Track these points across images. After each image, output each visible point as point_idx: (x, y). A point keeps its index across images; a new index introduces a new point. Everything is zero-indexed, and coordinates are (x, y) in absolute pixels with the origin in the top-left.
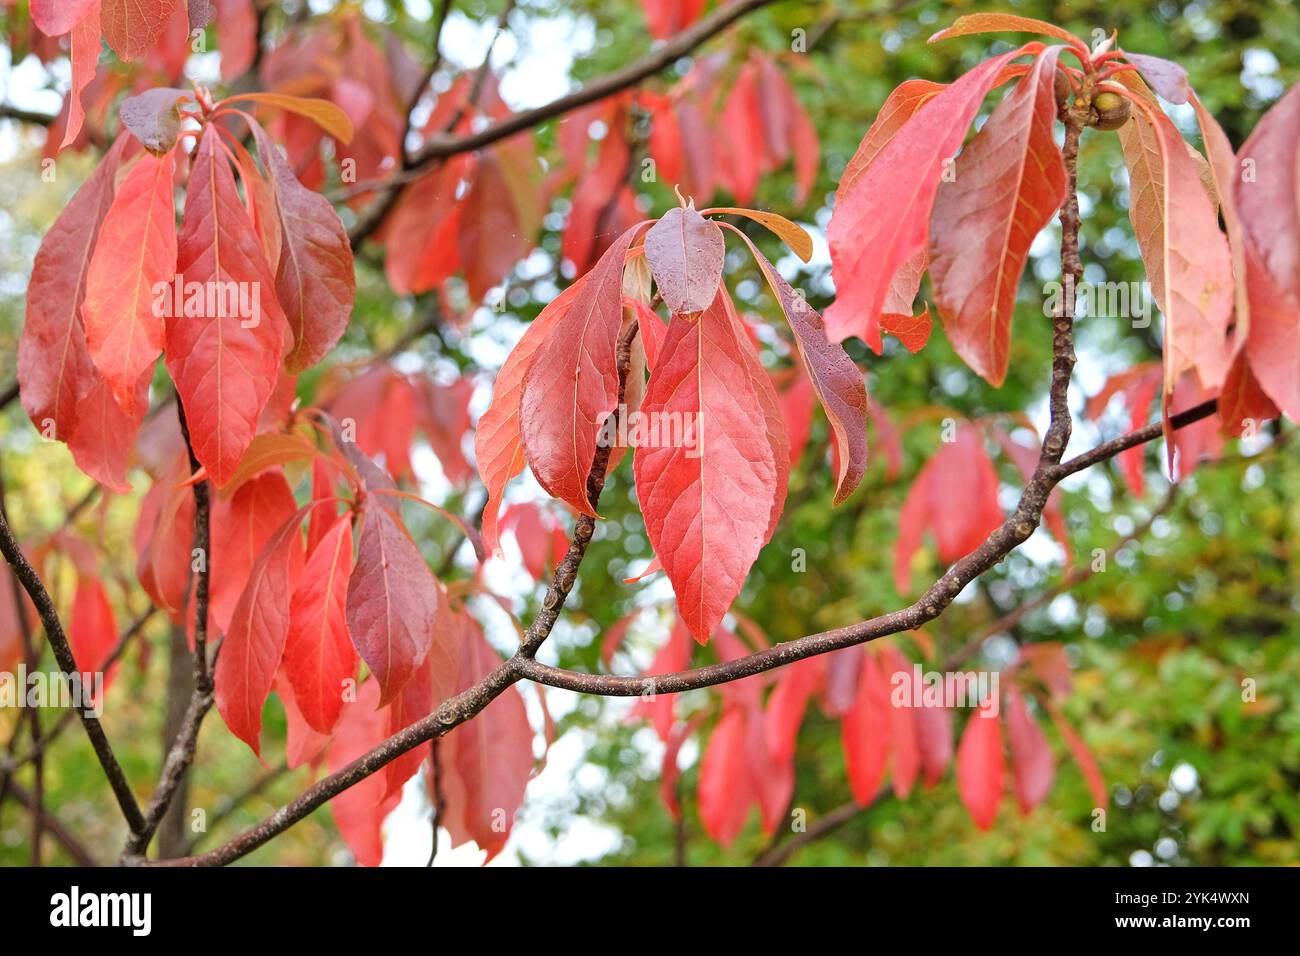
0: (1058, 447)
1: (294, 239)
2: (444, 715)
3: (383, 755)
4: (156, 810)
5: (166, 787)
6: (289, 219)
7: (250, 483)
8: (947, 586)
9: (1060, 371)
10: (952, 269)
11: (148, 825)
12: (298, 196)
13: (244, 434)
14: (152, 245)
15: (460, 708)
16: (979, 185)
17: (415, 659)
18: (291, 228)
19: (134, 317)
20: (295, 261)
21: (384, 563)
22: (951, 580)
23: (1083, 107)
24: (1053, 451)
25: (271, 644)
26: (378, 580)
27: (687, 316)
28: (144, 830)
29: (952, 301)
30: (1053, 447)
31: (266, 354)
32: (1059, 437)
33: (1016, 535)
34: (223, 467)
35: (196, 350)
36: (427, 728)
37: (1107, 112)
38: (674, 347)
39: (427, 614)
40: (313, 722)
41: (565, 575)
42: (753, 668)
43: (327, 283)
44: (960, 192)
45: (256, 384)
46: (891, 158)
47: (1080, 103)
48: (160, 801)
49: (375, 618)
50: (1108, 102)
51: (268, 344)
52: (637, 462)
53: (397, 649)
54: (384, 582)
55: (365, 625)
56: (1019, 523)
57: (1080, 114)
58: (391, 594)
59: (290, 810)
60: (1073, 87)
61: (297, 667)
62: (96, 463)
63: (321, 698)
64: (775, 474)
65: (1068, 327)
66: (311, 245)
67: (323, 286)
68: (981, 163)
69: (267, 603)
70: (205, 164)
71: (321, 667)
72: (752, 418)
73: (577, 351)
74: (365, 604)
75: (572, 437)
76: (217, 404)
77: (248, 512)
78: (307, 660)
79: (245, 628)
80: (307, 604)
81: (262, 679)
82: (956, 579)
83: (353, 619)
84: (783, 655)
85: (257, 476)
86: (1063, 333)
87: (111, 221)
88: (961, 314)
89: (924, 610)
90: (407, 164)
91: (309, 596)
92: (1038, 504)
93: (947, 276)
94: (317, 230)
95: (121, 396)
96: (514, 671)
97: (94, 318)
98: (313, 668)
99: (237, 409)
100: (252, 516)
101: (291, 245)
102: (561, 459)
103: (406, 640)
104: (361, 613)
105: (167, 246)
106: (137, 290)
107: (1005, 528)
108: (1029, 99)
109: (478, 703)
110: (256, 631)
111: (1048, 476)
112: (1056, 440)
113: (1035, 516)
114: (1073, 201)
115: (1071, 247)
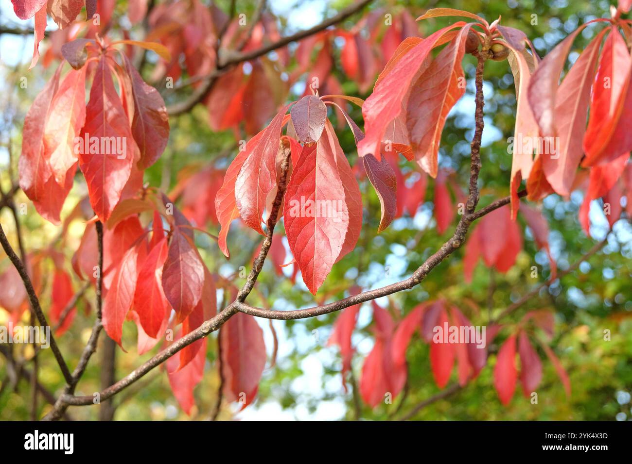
0: (472, 205)
1: (141, 108)
2: (204, 328)
3: (177, 347)
4: (78, 373)
5: (82, 363)
6: (139, 99)
7: (123, 222)
8: (423, 269)
9: (474, 171)
10: (417, 123)
11: (74, 380)
13: (114, 198)
15: (211, 325)
16: (431, 86)
17: (193, 303)
18: (140, 103)
19: (66, 143)
20: (142, 118)
21: (180, 259)
22: (425, 266)
23: (486, 51)
24: (470, 207)
25: (127, 295)
26: (178, 266)
27: (308, 144)
28: (73, 383)
29: (416, 139)
30: (470, 206)
32: (473, 201)
33: (453, 246)
34: (105, 213)
35: (93, 159)
36: (196, 335)
37: (498, 52)
38: (305, 159)
39: (199, 282)
40: (148, 332)
41: (258, 264)
42: (339, 307)
43: (156, 128)
44: (423, 89)
47: (484, 49)
48: (80, 369)
49: (175, 283)
50: (498, 48)
52: (285, 211)
53: (185, 297)
54: (180, 268)
55: (171, 287)
56: (455, 240)
57: (484, 54)
58: (183, 273)
59: (137, 373)
60: (481, 41)
61: (141, 307)
62: (46, 211)
63: (151, 322)
64: (348, 218)
65: (477, 151)
66: (150, 111)
67: (155, 129)
68: (433, 76)
69: (126, 276)
70: (101, 74)
71: (151, 307)
72: (339, 192)
73: (260, 161)
74: (171, 277)
75: (256, 200)
76: (103, 184)
77: (122, 235)
78: (145, 304)
79: (116, 288)
80: (146, 278)
81: (123, 311)
82: (427, 266)
83: (165, 284)
84: (352, 301)
85: (126, 218)
86: (475, 154)
88: (420, 145)
89: (413, 280)
90: (219, 67)
91: (147, 274)
92: (463, 232)
93: (415, 127)
94: (152, 104)
95: (59, 179)
96: (234, 308)
100: (123, 237)
101: (139, 111)
102: (251, 209)
103: (189, 294)
104: (169, 281)
106: (67, 131)
109: (219, 323)
110: (121, 289)
111: (467, 219)
112: (471, 203)
113: (462, 237)
114: (481, 94)
115: (479, 115)
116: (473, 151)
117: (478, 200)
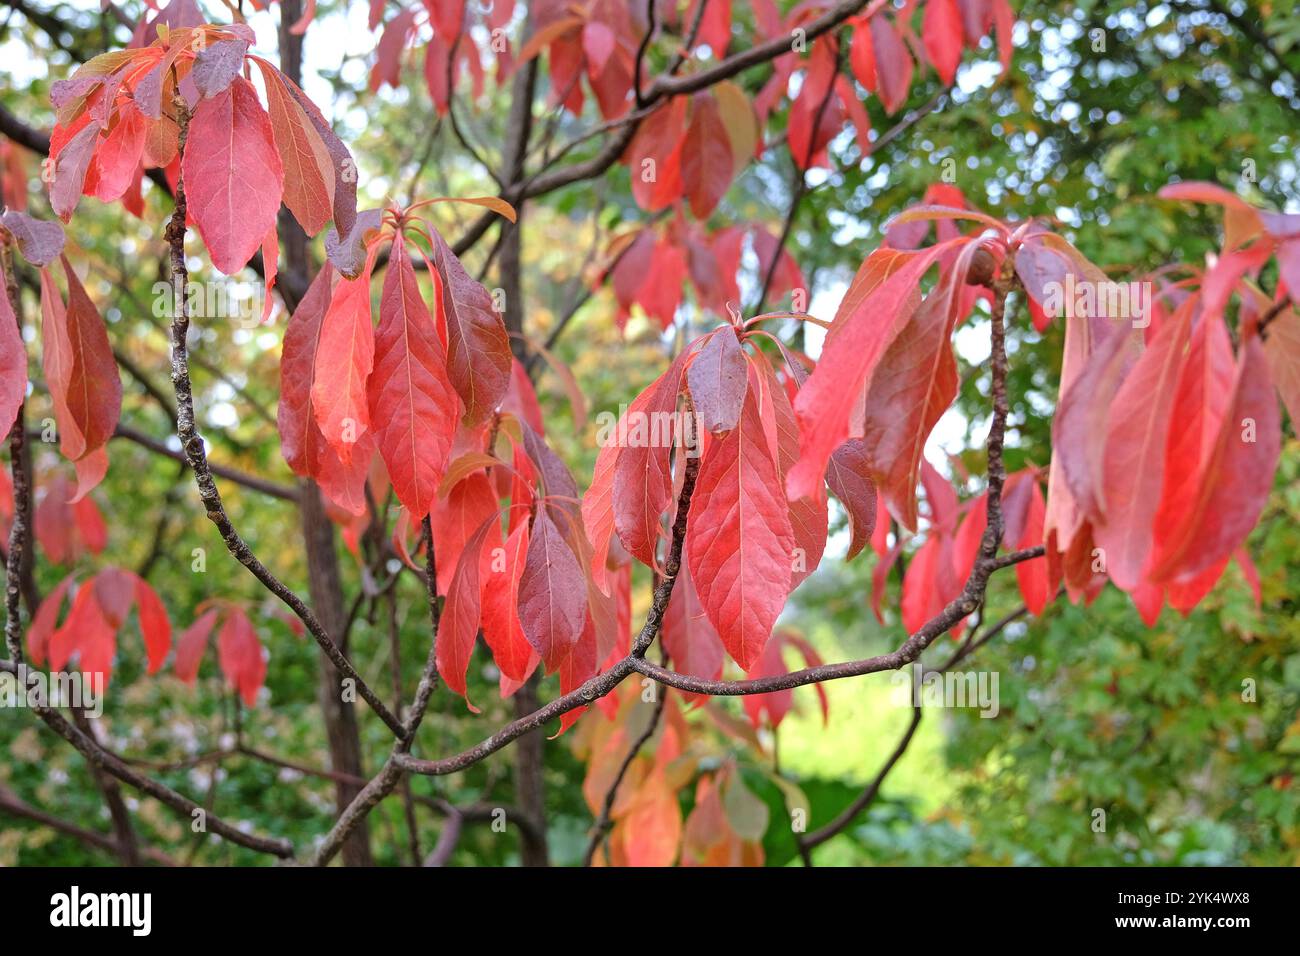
0: (994, 546)
1: (464, 324)
2: (585, 691)
3: (547, 715)
4: (413, 722)
5: (419, 707)
6: (459, 307)
7: (462, 482)
8: (917, 642)
10: (883, 440)
11: (408, 734)
12: (467, 287)
13: (433, 480)
14: (358, 339)
15: (595, 689)
16: (908, 367)
17: (572, 638)
18: (461, 315)
19: (348, 397)
20: (465, 342)
21: (548, 564)
22: (920, 637)
23: (1007, 280)
24: (988, 548)
25: (469, 625)
26: (543, 579)
27: (718, 434)
28: (406, 737)
29: (881, 466)
30: (987, 545)
31: (446, 419)
32: (993, 538)
33: (963, 611)
34: (421, 506)
35: (394, 419)
36: (574, 699)
38: (719, 445)
39: (579, 603)
41: (659, 601)
44: (893, 373)
45: (439, 443)
46: (846, 338)
47: (1003, 276)
48: (415, 716)
49: (541, 609)
51: (447, 412)
53: (558, 631)
54: (547, 579)
55: (533, 616)
56: (964, 602)
57: (1004, 286)
58: (553, 589)
59: (494, 741)
61: (494, 636)
62: (339, 491)
63: (512, 659)
65: (997, 453)
66: (477, 327)
67: (488, 359)
69: (466, 594)
70: (395, 268)
71: (511, 636)
72: (778, 502)
74: (532, 600)
76: (413, 459)
77: (460, 507)
78: (501, 630)
79: (452, 611)
80: (498, 590)
82: (923, 638)
83: (523, 613)
85: (467, 477)
87: (330, 318)
88: (890, 476)
89: (902, 658)
90: (642, 104)
91: (498, 585)
92: (977, 588)
93: (879, 446)
94: (481, 315)
95: (343, 457)
96: (628, 667)
97: (320, 398)
98: (505, 636)
99: (427, 462)
100: (463, 510)
101: (461, 329)
102: (637, 534)
103: (565, 624)
104: (530, 606)
105: (367, 344)
106: (350, 375)
107: (956, 604)
108: (948, 294)
109: (607, 687)
110: (459, 616)
111: (984, 568)
112: (990, 541)
113: (976, 597)
114: (1001, 354)
115: (1000, 391)
116: (991, 453)
117: (1003, 533)
